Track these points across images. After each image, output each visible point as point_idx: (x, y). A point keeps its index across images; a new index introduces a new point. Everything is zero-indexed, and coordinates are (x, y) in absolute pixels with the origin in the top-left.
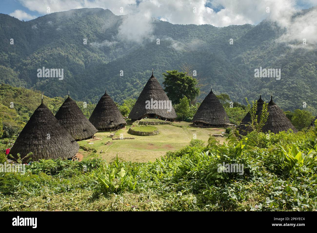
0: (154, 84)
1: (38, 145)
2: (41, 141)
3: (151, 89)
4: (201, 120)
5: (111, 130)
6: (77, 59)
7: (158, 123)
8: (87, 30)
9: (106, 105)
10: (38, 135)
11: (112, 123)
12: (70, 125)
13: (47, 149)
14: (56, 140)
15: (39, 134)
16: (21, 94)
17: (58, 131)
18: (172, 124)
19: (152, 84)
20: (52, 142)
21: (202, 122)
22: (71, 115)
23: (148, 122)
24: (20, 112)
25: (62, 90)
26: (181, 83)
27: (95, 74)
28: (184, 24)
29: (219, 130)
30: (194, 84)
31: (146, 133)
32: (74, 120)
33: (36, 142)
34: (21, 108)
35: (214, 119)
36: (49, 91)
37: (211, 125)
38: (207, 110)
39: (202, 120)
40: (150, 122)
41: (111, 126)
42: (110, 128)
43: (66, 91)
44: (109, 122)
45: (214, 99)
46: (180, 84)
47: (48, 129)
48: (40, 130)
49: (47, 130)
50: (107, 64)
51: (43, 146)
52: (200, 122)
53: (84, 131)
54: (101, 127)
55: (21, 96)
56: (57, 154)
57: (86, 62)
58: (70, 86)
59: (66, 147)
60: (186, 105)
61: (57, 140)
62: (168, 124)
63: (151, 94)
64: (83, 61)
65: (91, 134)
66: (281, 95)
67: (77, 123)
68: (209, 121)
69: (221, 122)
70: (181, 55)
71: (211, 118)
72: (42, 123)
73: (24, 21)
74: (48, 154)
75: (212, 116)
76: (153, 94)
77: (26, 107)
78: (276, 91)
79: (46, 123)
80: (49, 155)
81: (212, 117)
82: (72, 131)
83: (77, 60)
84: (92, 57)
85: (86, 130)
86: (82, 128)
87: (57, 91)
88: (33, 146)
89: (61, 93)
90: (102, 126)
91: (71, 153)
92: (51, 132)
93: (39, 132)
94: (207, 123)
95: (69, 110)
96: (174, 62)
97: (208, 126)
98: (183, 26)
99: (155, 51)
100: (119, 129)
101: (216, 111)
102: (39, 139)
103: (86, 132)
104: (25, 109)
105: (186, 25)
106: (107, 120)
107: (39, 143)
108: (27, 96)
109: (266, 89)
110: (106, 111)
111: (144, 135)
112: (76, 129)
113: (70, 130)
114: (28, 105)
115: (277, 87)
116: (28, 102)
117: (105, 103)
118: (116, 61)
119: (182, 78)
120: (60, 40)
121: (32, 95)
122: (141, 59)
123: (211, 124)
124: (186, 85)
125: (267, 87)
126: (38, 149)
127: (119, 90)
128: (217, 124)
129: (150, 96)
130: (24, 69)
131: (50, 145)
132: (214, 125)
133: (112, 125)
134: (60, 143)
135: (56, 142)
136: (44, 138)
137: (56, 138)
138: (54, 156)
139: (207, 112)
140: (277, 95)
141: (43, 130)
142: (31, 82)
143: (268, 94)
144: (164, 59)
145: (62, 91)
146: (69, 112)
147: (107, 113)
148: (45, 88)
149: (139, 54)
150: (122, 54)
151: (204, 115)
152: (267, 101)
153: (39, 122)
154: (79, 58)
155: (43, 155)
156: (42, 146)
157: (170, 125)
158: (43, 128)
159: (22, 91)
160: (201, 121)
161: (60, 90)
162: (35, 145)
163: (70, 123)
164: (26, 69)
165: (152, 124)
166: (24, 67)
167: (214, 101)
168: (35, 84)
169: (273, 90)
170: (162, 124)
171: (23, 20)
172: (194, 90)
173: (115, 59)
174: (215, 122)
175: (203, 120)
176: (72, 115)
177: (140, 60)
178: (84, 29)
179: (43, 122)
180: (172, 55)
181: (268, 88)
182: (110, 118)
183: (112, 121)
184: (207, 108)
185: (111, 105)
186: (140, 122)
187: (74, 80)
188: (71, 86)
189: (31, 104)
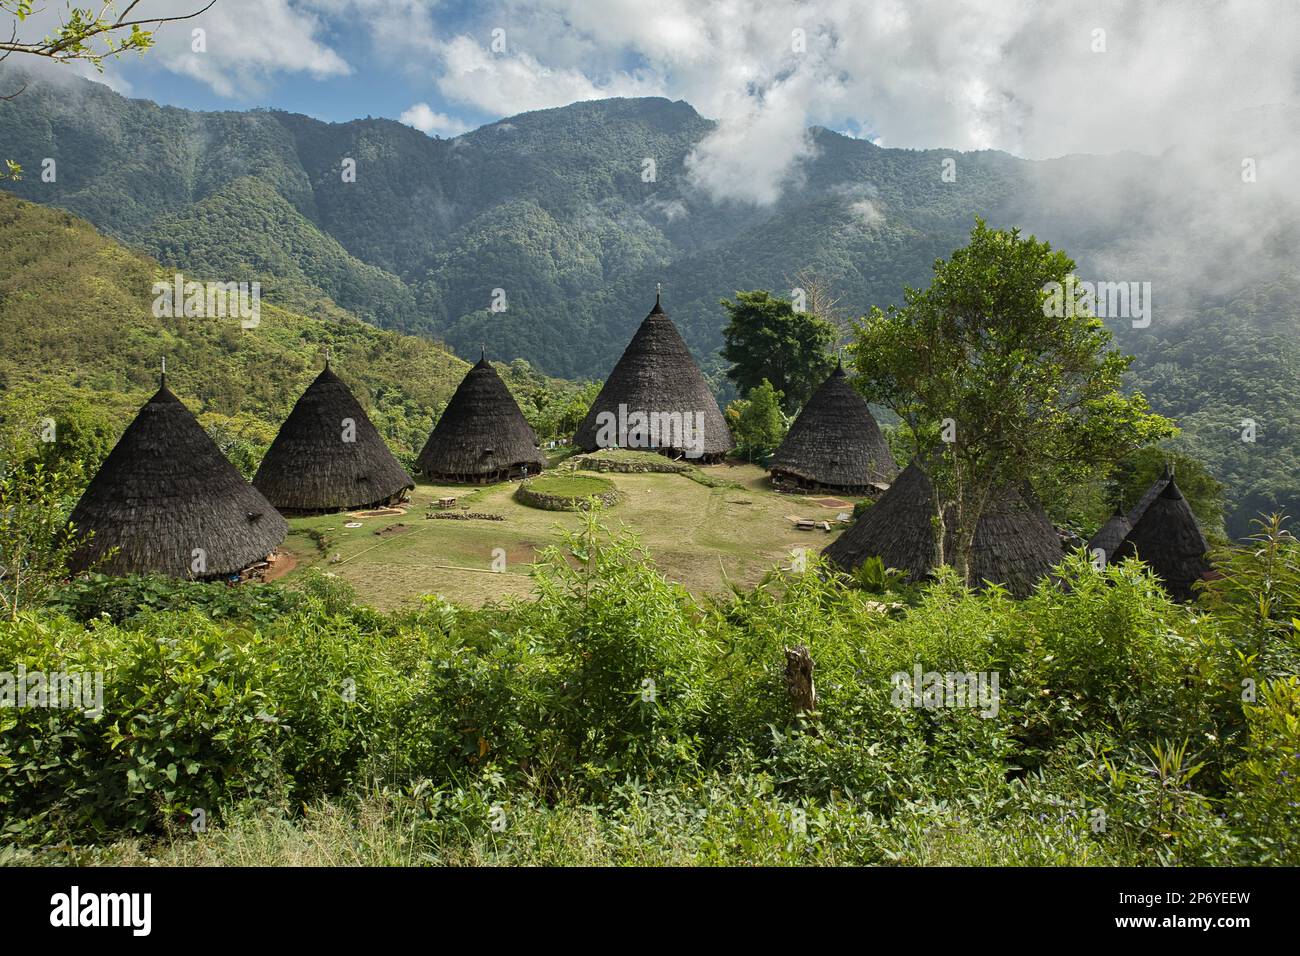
0: (657, 335)
1: (122, 523)
2: (133, 513)
3: (647, 353)
4: (789, 464)
5: (483, 481)
6: (580, 248)
7: (645, 465)
8: (615, 162)
9: (476, 397)
10: (125, 490)
11: (489, 459)
12: (315, 459)
13: (146, 537)
14: (185, 511)
15: (129, 488)
16: (389, 349)
17: (197, 482)
18: (691, 474)
19: (653, 335)
20: (169, 516)
21: (792, 475)
22: (322, 427)
23: (609, 461)
24: (383, 401)
25: (530, 342)
26: (776, 336)
27: (629, 296)
28: (917, 149)
29: (840, 504)
30: (821, 340)
31: (560, 501)
32: (330, 443)
33: (117, 514)
34: (386, 389)
35: (833, 463)
36: (493, 343)
37: (824, 485)
38: (815, 434)
39: (794, 464)
40: (616, 464)
41: (484, 469)
42: (482, 475)
43: (542, 344)
44: (478, 453)
45: (844, 396)
46: (772, 338)
47: (162, 473)
48: (138, 473)
49: (160, 475)
50: (667, 268)
51: (137, 529)
52: (785, 473)
53: (359, 480)
54: (452, 470)
55: (388, 355)
56: (180, 557)
57: (607, 258)
58: (553, 329)
59: (216, 536)
60: (767, 409)
61: (189, 511)
62: (678, 471)
63: (643, 366)
64: (600, 256)
65: (381, 493)
66: (1217, 389)
67: (339, 454)
68: (814, 470)
69: (859, 476)
70: (898, 245)
71: (824, 462)
72: (149, 452)
73: (439, 140)
74: (149, 554)
75: (829, 453)
76: (648, 368)
77: (400, 387)
78: (1204, 373)
79: (159, 452)
80: (152, 559)
81: (827, 457)
82: (318, 481)
83: (582, 254)
84: (626, 244)
85: (365, 478)
86: (355, 471)
87: (514, 344)
88: (107, 526)
89: (524, 350)
90: (456, 465)
91: (234, 555)
92: (172, 482)
93: (132, 481)
94: (808, 478)
95: (321, 410)
96: (875, 266)
97: (813, 488)
98: (913, 153)
99: (816, 229)
100: (511, 478)
101: (845, 437)
102: (126, 504)
103: (364, 487)
104: (396, 394)
105: (926, 151)
106: (474, 448)
107: (124, 516)
108: (406, 355)
109: (1170, 367)
110: (475, 418)
111: (553, 509)
112: (332, 475)
113: (314, 476)
114: (405, 383)
115: (1208, 360)
116: (405, 374)
117: (474, 391)
118: (693, 259)
119: (781, 319)
120: (537, 191)
121: (420, 354)
122: (771, 254)
123: (823, 480)
124: (790, 341)
125: (1173, 360)
126: (119, 536)
127: (698, 349)
128: (843, 483)
129: (640, 373)
130: (431, 278)
131: (158, 525)
132: (833, 487)
133: (486, 464)
134: (195, 523)
135: (181, 518)
136: (145, 501)
137: (186, 503)
138: (168, 562)
139: (815, 439)
140: (1204, 388)
141: (147, 475)
142: (446, 316)
143: (1176, 381)
144: (843, 256)
145: (528, 344)
146: (318, 415)
147: (476, 426)
148: (481, 334)
149: (765, 237)
150: (719, 238)
151: (804, 448)
152: (1170, 404)
153: (138, 449)
154: (588, 247)
155: (130, 558)
156: (133, 527)
157: (683, 475)
158: (146, 470)
159: (392, 340)
160: (789, 469)
161: (524, 341)
162: (113, 523)
163: (314, 455)
164: (435, 278)
165: (624, 470)
166: (431, 271)
167: (843, 403)
168: (457, 321)
169: (1191, 369)
170: (658, 471)
171: (437, 136)
172: (823, 361)
173: (692, 255)
174: (836, 477)
175: (798, 466)
176: (325, 428)
177: (767, 256)
178: (608, 159)
179: (152, 450)
180: (868, 246)
181: (1176, 363)
182: (485, 444)
183: (490, 452)
184: (818, 426)
185: (495, 399)
186: (585, 461)
187: (567, 313)
188: (556, 332)
189: (414, 381)
